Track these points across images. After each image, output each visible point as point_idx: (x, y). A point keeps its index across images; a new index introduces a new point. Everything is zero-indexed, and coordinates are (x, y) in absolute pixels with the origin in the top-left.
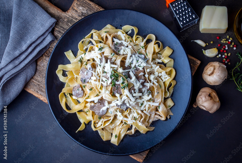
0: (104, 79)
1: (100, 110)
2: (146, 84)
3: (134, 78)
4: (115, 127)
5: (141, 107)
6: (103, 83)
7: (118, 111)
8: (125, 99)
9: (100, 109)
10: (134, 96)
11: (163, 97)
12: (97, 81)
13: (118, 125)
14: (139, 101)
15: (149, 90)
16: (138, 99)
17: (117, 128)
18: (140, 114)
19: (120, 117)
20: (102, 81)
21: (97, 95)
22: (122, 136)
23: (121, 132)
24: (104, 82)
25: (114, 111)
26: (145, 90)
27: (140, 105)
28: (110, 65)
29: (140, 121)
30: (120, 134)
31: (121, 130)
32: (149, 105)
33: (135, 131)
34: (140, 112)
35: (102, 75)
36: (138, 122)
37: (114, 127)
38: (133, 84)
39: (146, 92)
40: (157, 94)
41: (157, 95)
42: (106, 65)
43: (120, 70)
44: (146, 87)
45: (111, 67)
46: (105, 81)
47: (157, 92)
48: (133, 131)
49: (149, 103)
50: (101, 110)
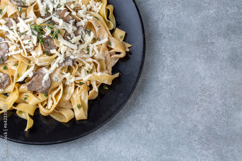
0: (26, 42)
1: (41, 84)
2: (79, 24)
3: (61, 22)
4: (71, 97)
5: (88, 53)
6: (27, 47)
7: (64, 73)
8: (65, 51)
9: (41, 82)
10: (73, 42)
11: (108, 30)
12: (18, 50)
13: (74, 93)
14: (82, 46)
15: (86, 29)
16: (79, 46)
17: (75, 96)
18: (92, 62)
19: (71, 79)
20: (25, 45)
21: (28, 68)
22: (86, 102)
23: (82, 98)
24: (29, 45)
25: (59, 75)
26: (82, 32)
27: (86, 52)
28: (24, 21)
29: (97, 72)
30: (81, 101)
31: (81, 95)
32: (97, 46)
33: (98, 87)
34: (91, 60)
35: (21, 39)
36: (95, 73)
37: (69, 98)
38: (64, 29)
39: (84, 33)
40: (98, 28)
41: (99, 30)
42: (19, 25)
43: (40, 21)
44: (81, 28)
45: (27, 24)
46: (29, 43)
47: (97, 26)
48: (96, 88)
49: (95, 44)
50: (43, 81)
